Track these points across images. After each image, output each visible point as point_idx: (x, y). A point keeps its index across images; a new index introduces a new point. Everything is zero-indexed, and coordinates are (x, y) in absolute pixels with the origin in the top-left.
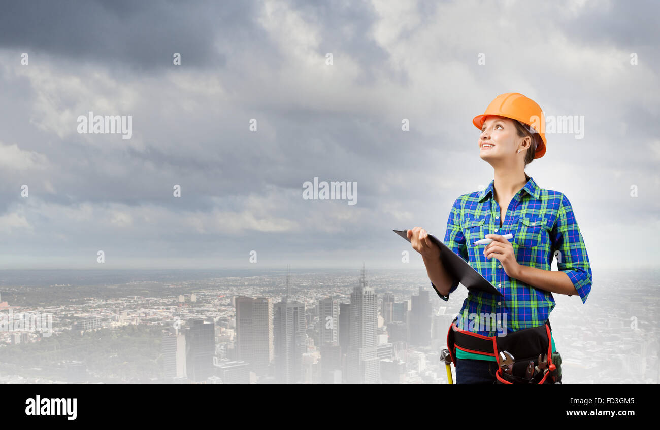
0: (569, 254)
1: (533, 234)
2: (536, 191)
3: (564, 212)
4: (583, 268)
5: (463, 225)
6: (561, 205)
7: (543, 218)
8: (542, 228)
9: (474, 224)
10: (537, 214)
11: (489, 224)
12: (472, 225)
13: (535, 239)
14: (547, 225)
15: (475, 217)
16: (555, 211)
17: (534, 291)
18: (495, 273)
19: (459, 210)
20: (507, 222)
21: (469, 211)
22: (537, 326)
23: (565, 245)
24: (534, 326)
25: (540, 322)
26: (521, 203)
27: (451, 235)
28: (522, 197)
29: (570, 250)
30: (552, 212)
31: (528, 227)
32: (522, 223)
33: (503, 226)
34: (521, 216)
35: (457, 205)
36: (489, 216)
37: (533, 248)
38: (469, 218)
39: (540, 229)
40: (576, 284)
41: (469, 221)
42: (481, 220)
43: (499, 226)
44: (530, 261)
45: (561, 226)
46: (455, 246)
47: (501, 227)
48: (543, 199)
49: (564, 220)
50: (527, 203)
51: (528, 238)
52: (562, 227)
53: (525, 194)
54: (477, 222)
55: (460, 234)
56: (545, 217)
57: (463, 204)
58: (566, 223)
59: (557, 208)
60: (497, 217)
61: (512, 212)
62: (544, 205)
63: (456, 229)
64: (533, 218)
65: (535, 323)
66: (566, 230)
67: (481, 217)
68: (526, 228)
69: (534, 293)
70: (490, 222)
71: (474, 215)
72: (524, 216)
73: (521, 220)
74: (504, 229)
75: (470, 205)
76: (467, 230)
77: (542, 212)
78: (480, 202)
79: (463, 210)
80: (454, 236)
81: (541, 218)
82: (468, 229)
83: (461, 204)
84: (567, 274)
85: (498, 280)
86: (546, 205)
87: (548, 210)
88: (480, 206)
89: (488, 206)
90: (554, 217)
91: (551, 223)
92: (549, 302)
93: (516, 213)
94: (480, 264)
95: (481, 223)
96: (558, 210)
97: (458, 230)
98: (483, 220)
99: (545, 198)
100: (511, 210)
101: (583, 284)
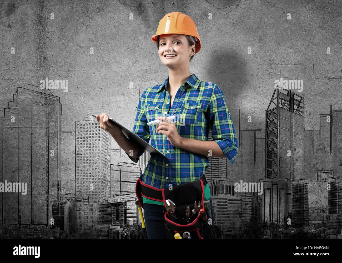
0: (219, 128)
1: (191, 115)
2: (196, 84)
3: (215, 98)
4: (230, 138)
5: (146, 109)
6: (213, 93)
7: (199, 103)
8: (198, 110)
9: (152, 108)
10: (195, 100)
11: (162, 108)
12: (151, 109)
13: (193, 118)
14: (201, 108)
15: (153, 104)
16: (208, 98)
17: (193, 156)
18: (165, 143)
19: (144, 98)
20: (174, 106)
21: (150, 99)
22: (194, 181)
23: (216, 122)
24: (192, 181)
25: (196, 178)
26: (185, 92)
27: (139, 116)
28: (186, 88)
29: (220, 125)
30: (206, 99)
31: (188, 110)
32: (183, 108)
33: (171, 109)
34: (183, 102)
35: (144, 96)
36: (162, 103)
37: (191, 125)
38: (149, 104)
39: (196, 111)
40: (224, 150)
41: (149, 106)
42: (157, 105)
43: (168, 110)
44: (189, 135)
45: (212, 108)
46: (141, 124)
47: (169, 110)
48: (201, 89)
49: (215, 104)
50: (190, 92)
51: (187, 118)
52: (214, 109)
53: (188, 86)
54: (154, 107)
55: (144, 116)
56: (200, 102)
57: (147, 95)
58: (216, 106)
59: (210, 95)
60: (168, 103)
61: (178, 99)
62: (201, 93)
64: (191, 103)
65: (193, 179)
66: (216, 111)
67: (157, 103)
68: (187, 110)
69: (192, 157)
70: (163, 107)
71: (153, 102)
72: (186, 102)
73: (183, 105)
74: (171, 112)
75: (152, 95)
76: (148, 113)
77: (199, 98)
78: (159, 93)
79: (146, 99)
80: (141, 117)
81: (198, 103)
82: (148, 112)
83: (146, 94)
84: (217, 143)
85: (167, 149)
86: (202, 93)
87: (203, 97)
88: (158, 95)
89: (163, 95)
90: (208, 102)
91: (205, 106)
92: (204, 164)
93: (181, 100)
94: (156, 137)
95: (156, 108)
96: (211, 97)
97: (143, 113)
98: (158, 105)
99: (202, 88)
100: (177, 98)
101: (230, 150)
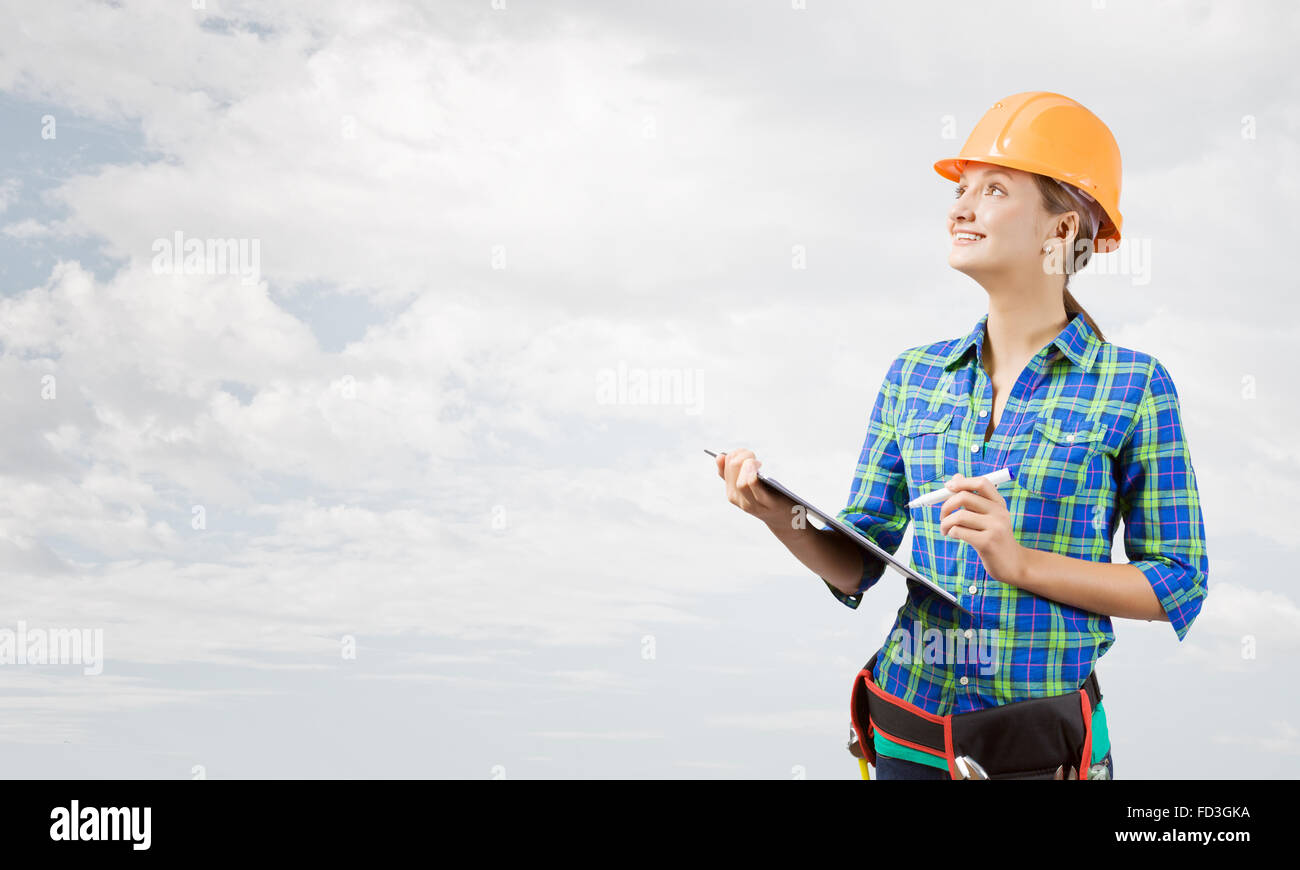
0: (1156, 517)
1: (1065, 465)
2: (1088, 351)
3: (1153, 411)
4: (1187, 556)
5: (901, 425)
6: (1147, 391)
7: (1097, 424)
8: (1091, 449)
9: (925, 425)
10: (1083, 411)
11: (960, 429)
12: (920, 430)
13: (1071, 477)
14: (1104, 442)
15: (930, 409)
16: (1130, 406)
17: (1059, 610)
19: (895, 386)
20: (1006, 428)
21: (918, 392)
22: (1058, 694)
23: (1147, 495)
24: (1050, 694)
25: (1067, 685)
26: (1048, 379)
27: (873, 450)
28: (1050, 362)
29: (1160, 508)
30: (1123, 409)
31: (1057, 444)
32: (1039, 436)
33: (994, 437)
34: (1040, 416)
35: (894, 377)
36: (963, 411)
37: (1064, 500)
38: (915, 411)
39: (1086, 452)
40: (1166, 600)
41: (914, 418)
42: (942, 416)
43: (983, 436)
44: (1054, 533)
45: (1141, 445)
46: (880, 479)
47: (987, 439)
48: (1103, 372)
49: (1150, 430)
50: (1063, 381)
51: (1052, 473)
52: (1144, 449)
53: (1058, 357)
54: (931, 423)
55: (893, 448)
56: (1101, 421)
57: (907, 373)
58: (1155, 439)
59: (1135, 398)
60: (983, 414)
61: (1020, 402)
62: (1104, 387)
63: (886, 434)
64: (1069, 420)
65: (1055, 688)
66: (1153, 456)
67: (945, 408)
68: (1051, 447)
69: (1056, 614)
70: (964, 426)
71: (928, 403)
72: (1049, 415)
73: (1038, 426)
74: (994, 447)
75: (924, 376)
76: (907, 441)
77: (1098, 406)
78: (949, 369)
79: (904, 389)
80: (881, 453)
81: (1092, 423)
82: (911, 437)
83: (903, 372)
84: (1145, 573)
85: (969, 576)
86: (1108, 388)
87: (1113, 403)
88: (948, 379)
89: (965, 381)
90: (1125, 421)
91: (1118, 436)
92: (1095, 635)
93: (1030, 405)
94: (931, 529)
95: (941, 426)
96: (1138, 403)
97: (889, 437)
98: (947, 416)
99: (1109, 369)
100: (1018, 397)
101: (1184, 599)
